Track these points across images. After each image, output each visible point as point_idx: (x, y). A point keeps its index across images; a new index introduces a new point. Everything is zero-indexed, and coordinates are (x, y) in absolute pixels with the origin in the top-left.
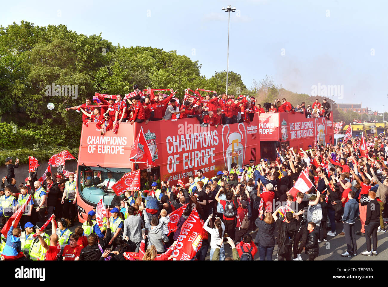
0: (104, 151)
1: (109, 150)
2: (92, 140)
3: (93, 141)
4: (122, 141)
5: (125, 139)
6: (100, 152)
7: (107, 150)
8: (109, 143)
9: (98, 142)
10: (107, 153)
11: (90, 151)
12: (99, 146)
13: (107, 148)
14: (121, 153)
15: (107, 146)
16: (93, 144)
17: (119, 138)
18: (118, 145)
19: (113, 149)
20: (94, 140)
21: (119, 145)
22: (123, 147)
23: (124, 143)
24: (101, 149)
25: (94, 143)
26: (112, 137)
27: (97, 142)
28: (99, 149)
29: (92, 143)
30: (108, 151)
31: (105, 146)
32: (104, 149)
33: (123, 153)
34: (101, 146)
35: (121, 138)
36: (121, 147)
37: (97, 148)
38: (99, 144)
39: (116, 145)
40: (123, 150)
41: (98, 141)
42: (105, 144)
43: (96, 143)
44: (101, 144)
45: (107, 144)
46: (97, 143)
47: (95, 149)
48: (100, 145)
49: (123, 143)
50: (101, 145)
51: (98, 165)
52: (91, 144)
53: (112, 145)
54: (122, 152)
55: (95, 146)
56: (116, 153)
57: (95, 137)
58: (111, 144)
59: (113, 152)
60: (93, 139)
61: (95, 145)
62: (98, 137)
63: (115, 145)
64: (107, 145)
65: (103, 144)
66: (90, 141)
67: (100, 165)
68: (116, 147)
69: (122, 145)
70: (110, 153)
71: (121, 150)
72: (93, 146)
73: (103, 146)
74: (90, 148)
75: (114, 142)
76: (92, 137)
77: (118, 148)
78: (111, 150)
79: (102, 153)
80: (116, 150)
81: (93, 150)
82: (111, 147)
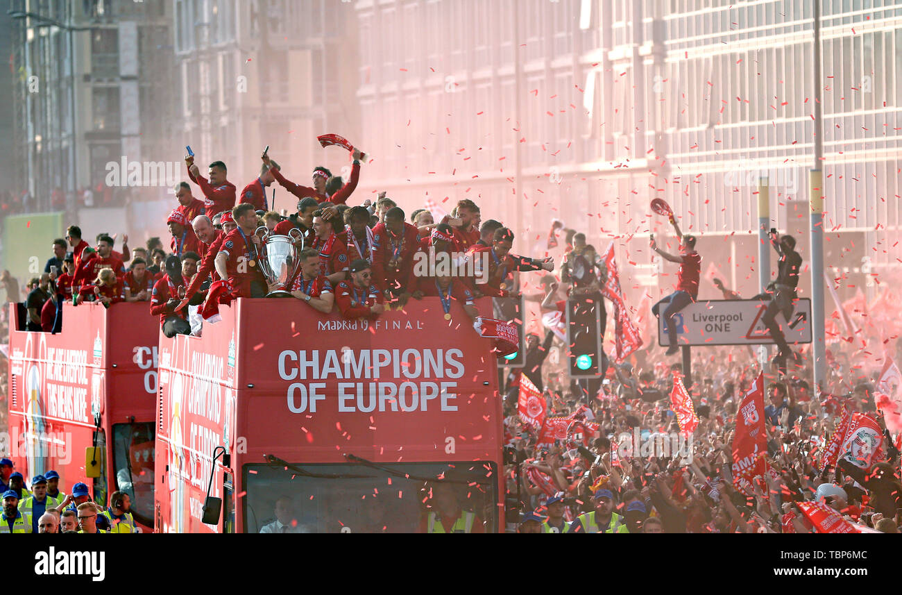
0: (366, 404)
1: (390, 397)
2: (304, 364)
3: (309, 370)
4: (446, 365)
5: (454, 356)
6: (353, 409)
7: (382, 398)
8: (387, 373)
9: (337, 370)
10: (382, 408)
11: (297, 405)
12: (342, 386)
13: (382, 390)
14: (445, 407)
15: (382, 385)
16: (310, 379)
17: (428, 353)
18: (427, 380)
19: (409, 392)
20: (315, 364)
21: (433, 378)
22: (454, 384)
23: (455, 370)
24: (351, 397)
25: (316, 376)
26: (396, 352)
27: (327, 370)
28: (342, 398)
29: (303, 376)
30: (388, 403)
31: (372, 385)
32: (366, 393)
33: (455, 408)
34: (352, 385)
35: (440, 352)
36: (445, 385)
37: (330, 391)
38: (339, 376)
39: (421, 378)
40: (453, 396)
41: (332, 365)
42: (368, 376)
43: (324, 376)
44: (348, 376)
45: (377, 375)
46: (332, 375)
47: (323, 397)
48: (344, 380)
49: (449, 372)
50: (353, 379)
51: (351, 457)
52: (298, 379)
53: (403, 378)
54: (450, 402)
55: (323, 385)
56: (424, 408)
57: (315, 353)
58: (397, 375)
59: (409, 403)
60: (309, 358)
61: (320, 381)
62: (331, 354)
63: (417, 381)
64: (377, 381)
65: (358, 375)
66: (295, 371)
67: (357, 455)
68: (424, 385)
69: (446, 379)
70: (394, 409)
71: (444, 398)
72: (313, 386)
73: (360, 385)
74: (297, 393)
75: (412, 370)
76: (303, 353)
77: (430, 391)
78: (402, 398)
79: (357, 409)
80: (425, 398)
81: (311, 401)
82: (398, 388)
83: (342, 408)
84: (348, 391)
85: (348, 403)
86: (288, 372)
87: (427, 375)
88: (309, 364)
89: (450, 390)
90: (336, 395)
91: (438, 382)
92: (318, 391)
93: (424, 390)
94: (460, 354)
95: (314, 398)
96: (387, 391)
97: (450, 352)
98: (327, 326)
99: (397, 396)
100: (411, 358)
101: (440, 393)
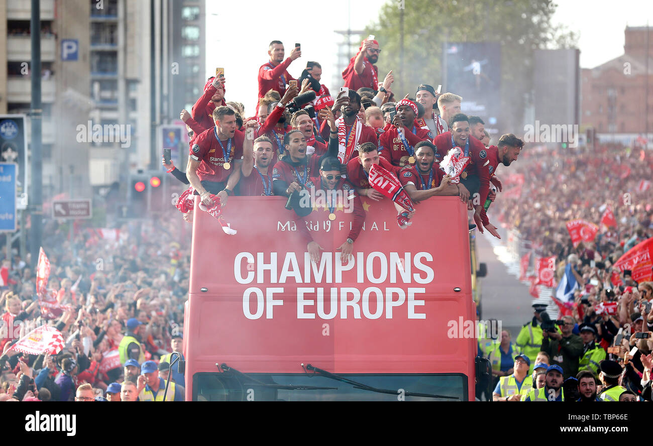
0: (327, 310)
1: (353, 303)
2: (262, 267)
3: (267, 273)
4: (414, 270)
5: (423, 260)
6: (312, 316)
7: (345, 304)
8: (349, 278)
9: (296, 274)
10: (344, 315)
11: (253, 310)
12: (301, 291)
13: (344, 296)
14: (412, 315)
15: (344, 291)
16: (267, 283)
17: (394, 256)
18: (393, 285)
19: (373, 299)
20: (273, 267)
21: (400, 283)
22: (422, 290)
23: (424, 275)
24: (311, 303)
25: (274, 280)
26: (360, 255)
27: (285, 273)
28: (301, 303)
29: (260, 280)
30: (350, 309)
31: (334, 291)
32: (327, 300)
33: (423, 316)
34: (312, 290)
35: (408, 255)
36: (412, 291)
37: (289, 297)
38: (299, 280)
39: (387, 283)
40: (422, 303)
41: (291, 269)
42: (329, 280)
43: (283, 280)
44: (308, 280)
45: (339, 279)
46: (291, 280)
47: (280, 303)
48: (304, 285)
49: (417, 277)
50: (313, 283)
51: (309, 367)
52: (254, 283)
53: (367, 283)
54: (418, 309)
55: (281, 290)
56: (389, 315)
57: (274, 256)
58: (360, 279)
59: (373, 310)
60: (267, 261)
61: (277, 285)
62: (291, 257)
63: (383, 287)
64: (339, 286)
65: (318, 280)
66: (251, 275)
67: (316, 365)
68: (389, 291)
69: (414, 284)
70: (357, 315)
71: (412, 304)
72: (270, 291)
73: (320, 291)
74: (253, 299)
75: (377, 274)
76: (260, 256)
77: (395, 297)
78: (366, 305)
79: (317, 315)
80: (390, 304)
81: (268, 306)
82: (362, 294)
83: (301, 315)
84: (307, 296)
85: (307, 309)
86: (244, 275)
87: (393, 280)
88: (267, 267)
89: (418, 297)
90: (294, 300)
91: (405, 287)
92: (276, 296)
93: (389, 296)
94: (429, 258)
95: (271, 303)
96: (350, 297)
97: (419, 256)
98: (286, 227)
99: (360, 303)
100: (377, 261)
101: (406, 300)
